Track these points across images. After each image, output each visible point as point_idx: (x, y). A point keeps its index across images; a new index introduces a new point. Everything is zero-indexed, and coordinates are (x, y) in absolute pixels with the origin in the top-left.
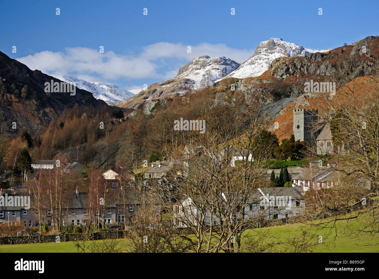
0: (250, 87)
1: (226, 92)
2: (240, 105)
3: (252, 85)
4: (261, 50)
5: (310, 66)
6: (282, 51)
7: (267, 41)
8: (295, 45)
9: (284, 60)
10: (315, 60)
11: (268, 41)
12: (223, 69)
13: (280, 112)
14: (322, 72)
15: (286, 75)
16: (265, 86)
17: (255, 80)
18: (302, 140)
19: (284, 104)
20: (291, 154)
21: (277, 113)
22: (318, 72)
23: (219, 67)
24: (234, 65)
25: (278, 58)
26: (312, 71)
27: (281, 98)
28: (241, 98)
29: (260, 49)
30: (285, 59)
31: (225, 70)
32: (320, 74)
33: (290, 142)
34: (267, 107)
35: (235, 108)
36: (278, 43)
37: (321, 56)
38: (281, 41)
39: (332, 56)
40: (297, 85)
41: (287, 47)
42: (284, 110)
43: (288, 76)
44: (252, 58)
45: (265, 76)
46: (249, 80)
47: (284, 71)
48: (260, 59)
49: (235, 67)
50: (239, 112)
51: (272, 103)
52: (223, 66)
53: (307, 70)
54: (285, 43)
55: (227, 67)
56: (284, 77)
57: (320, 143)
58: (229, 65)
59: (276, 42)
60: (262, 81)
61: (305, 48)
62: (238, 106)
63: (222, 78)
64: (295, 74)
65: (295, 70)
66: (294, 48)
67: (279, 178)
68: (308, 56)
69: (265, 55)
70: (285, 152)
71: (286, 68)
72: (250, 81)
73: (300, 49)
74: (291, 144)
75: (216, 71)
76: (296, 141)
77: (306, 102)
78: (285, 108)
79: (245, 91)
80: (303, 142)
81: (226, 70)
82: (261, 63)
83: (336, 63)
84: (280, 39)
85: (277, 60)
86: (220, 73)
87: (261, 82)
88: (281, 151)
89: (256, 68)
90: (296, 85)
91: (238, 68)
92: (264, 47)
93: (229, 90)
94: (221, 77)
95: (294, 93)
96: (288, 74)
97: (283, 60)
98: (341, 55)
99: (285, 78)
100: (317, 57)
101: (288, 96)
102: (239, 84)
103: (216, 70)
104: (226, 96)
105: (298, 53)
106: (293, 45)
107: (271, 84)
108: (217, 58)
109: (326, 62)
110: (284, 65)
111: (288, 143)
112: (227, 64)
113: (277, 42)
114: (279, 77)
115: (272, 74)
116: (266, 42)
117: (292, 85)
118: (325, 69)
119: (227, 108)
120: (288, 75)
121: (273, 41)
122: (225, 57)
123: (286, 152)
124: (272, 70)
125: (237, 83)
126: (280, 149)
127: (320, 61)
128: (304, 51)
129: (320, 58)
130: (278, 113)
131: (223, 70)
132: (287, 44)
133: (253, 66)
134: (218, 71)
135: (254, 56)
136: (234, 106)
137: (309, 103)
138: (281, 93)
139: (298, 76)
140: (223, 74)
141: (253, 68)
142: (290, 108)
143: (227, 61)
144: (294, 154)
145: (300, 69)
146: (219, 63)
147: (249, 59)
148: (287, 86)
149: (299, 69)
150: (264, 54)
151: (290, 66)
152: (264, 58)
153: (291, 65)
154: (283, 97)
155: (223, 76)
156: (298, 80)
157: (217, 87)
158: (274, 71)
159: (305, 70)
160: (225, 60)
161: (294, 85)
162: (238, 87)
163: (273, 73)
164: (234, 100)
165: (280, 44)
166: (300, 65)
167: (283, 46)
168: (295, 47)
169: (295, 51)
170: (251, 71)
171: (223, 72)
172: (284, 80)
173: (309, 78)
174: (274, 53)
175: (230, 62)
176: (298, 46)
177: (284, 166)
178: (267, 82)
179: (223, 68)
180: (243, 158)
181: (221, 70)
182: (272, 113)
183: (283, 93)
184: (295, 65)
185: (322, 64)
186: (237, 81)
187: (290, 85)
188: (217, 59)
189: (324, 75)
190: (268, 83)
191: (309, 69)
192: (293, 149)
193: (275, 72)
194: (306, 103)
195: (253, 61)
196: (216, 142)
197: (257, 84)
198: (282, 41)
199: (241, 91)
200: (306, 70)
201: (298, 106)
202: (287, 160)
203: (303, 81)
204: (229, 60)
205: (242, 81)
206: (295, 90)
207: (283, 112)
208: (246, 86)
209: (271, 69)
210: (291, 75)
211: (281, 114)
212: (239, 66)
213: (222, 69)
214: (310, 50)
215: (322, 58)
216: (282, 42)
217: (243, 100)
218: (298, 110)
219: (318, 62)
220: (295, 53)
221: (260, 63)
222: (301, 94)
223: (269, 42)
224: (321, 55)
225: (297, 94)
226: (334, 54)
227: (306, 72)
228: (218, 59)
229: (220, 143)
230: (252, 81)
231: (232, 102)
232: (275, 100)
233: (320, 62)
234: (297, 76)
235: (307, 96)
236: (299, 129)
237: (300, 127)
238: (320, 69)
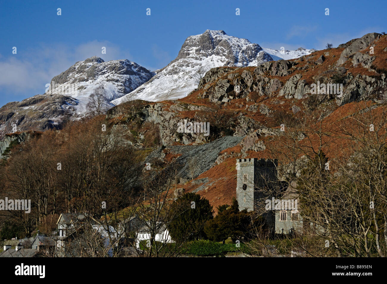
0: (167, 117)
1: (128, 124)
2: (152, 146)
3: (171, 113)
4: (189, 49)
5: (268, 82)
6: (224, 52)
7: (199, 35)
8: (247, 43)
9: (225, 71)
10: (277, 73)
11: (202, 34)
12: (126, 82)
13: (216, 159)
14: (287, 92)
15: (228, 97)
16: (192, 115)
17: (176, 105)
18: (251, 209)
19: (224, 146)
20: (232, 232)
21: (212, 160)
22: (281, 93)
23: (118, 78)
24: (143, 74)
25: (215, 68)
26: (271, 91)
27: (219, 136)
28: (154, 134)
29: (188, 48)
30: (227, 70)
31: (128, 83)
32: (284, 96)
33: (232, 213)
34: (195, 150)
35: (143, 151)
36: (218, 39)
37: (287, 66)
38: (223, 35)
39: (306, 65)
40: (246, 114)
41: (233, 46)
42: (224, 157)
43: (231, 100)
44: (173, 64)
45: (194, 98)
46: (166, 105)
47: (225, 90)
48: (188, 66)
49: (145, 78)
50: (150, 157)
51: (204, 143)
52: (125, 76)
53: (263, 89)
54: (229, 39)
55: (133, 77)
56: (225, 100)
57: (280, 214)
58: (135, 75)
59: (215, 36)
60: (189, 107)
61: (263, 48)
62: (148, 147)
63: (123, 95)
64: (243, 96)
65: (244, 89)
66: (244, 48)
68: (265, 66)
69: (197, 59)
70: (223, 230)
71: (228, 85)
72: (169, 107)
73: (255, 49)
74: (232, 215)
75: (114, 84)
76: (240, 210)
77: (259, 143)
78: (225, 153)
79: (159, 123)
80: (251, 212)
81: (130, 83)
82: (189, 72)
83: (312, 79)
84: (221, 32)
85: (214, 72)
86: (120, 87)
87: (186, 108)
88: (216, 226)
89: (181, 80)
90: (243, 115)
91: (151, 79)
92: (195, 45)
93: (133, 120)
94: (121, 94)
95: (241, 127)
96: (231, 96)
97: (223, 72)
98: (320, 65)
99: (227, 102)
100: (281, 67)
101: (231, 133)
102: (149, 111)
103: (114, 82)
104: (129, 131)
105: (251, 55)
106: (243, 41)
107: (202, 111)
108: (116, 62)
109: (296, 77)
110: (225, 80)
111: (228, 213)
112: (132, 73)
113: (216, 38)
114: (217, 100)
115: (205, 96)
116: (197, 37)
117: (237, 113)
118: (293, 88)
119: (129, 151)
120: (231, 97)
121: (209, 35)
122: (128, 61)
123: (225, 228)
124: (205, 88)
125: (147, 109)
126: (214, 223)
127: (284, 74)
128: (261, 51)
129: (285, 68)
130: (214, 160)
131: (125, 83)
132: (234, 41)
133: (176, 77)
134: (116, 83)
135: (178, 60)
136: (141, 147)
137: (265, 145)
138: (219, 127)
139: (247, 99)
140: (125, 89)
141: (176, 81)
142: (233, 153)
143: (132, 68)
144: (236, 232)
145: (252, 88)
146: (119, 70)
147: (169, 65)
148: (229, 116)
149: (250, 88)
150: (194, 56)
151: (235, 82)
152: (193, 64)
153: (236, 81)
154: (222, 133)
155: (126, 92)
156: (247, 106)
157: (113, 116)
158: (208, 90)
159: (259, 89)
160: (130, 66)
161: (241, 114)
162: (149, 116)
163: (207, 93)
164: (142, 137)
165: (221, 40)
166: (252, 81)
167: (227, 44)
168: (247, 46)
169: (246, 53)
170: (172, 84)
171: (125, 86)
172: (225, 105)
173: (265, 103)
174: (211, 55)
175: (137, 69)
176: (251, 44)
177: (220, 252)
178: (196, 108)
179: (126, 80)
181: (122, 82)
182: (203, 160)
183: (222, 128)
184: (243, 81)
185: (288, 80)
186: (148, 107)
187: (234, 114)
188: (115, 64)
189: (291, 99)
190: (198, 111)
191: (267, 87)
192: (236, 225)
193: (210, 92)
194: (259, 146)
195: (176, 68)
197: (179, 112)
198: (225, 35)
199: (153, 122)
200: (261, 89)
201: (247, 150)
202: (226, 241)
203: (256, 107)
204: (136, 66)
205: (156, 106)
206: (242, 122)
207: (221, 159)
208: (161, 115)
209: (204, 87)
210: (237, 98)
211: (219, 164)
212: (152, 77)
213: (124, 80)
214: (272, 50)
215: (289, 70)
216: (225, 38)
217: (156, 138)
218: (245, 160)
219: (282, 76)
220: (246, 56)
221: (187, 71)
222: (252, 130)
223: (203, 37)
224: (287, 64)
225: (245, 130)
226: (310, 63)
227: (261, 93)
228: (117, 64)
230: (172, 106)
231: (138, 141)
232: (208, 139)
233: (285, 75)
234: (245, 100)
235: (261, 134)
236: (247, 190)
237: (247, 188)
238: (285, 88)
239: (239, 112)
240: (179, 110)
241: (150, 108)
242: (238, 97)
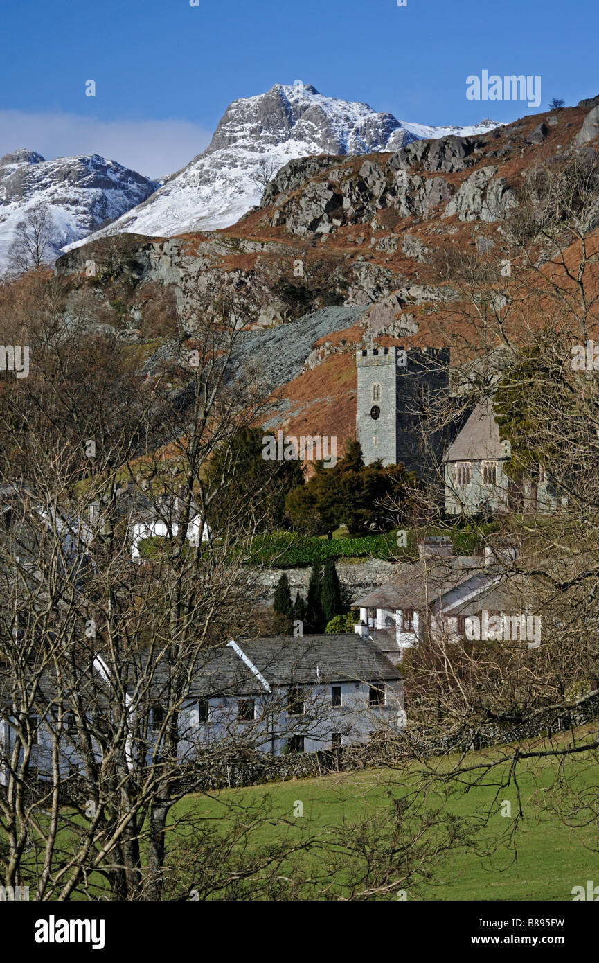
0: (193, 269)
1: (104, 288)
2: (159, 335)
3: (200, 260)
4: (236, 129)
5: (420, 186)
6: (314, 132)
7: (257, 98)
8: (366, 111)
9: (321, 166)
10: (440, 165)
11: (263, 95)
12: (94, 203)
13: (306, 357)
14: (464, 207)
15: (331, 222)
16: (249, 263)
17: (213, 242)
18: (390, 460)
19: (323, 329)
20: (348, 512)
21: (296, 361)
22: (451, 209)
23: (77, 196)
24: (133, 187)
25: (298, 160)
26: (426, 205)
27: (310, 307)
28: (163, 309)
29: (233, 126)
30: (325, 162)
31: (99, 207)
32: (457, 216)
33: (347, 469)
34: (258, 341)
35: (141, 347)
36: (301, 103)
37: (462, 150)
38: (311, 97)
39: (505, 147)
40: (372, 258)
41: (334, 119)
42: (324, 352)
43: (337, 227)
44: (200, 162)
45: (252, 226)
46: (190, 243)
47: (323, 206)
48: (233, 165)
49: (137, 195)
50: (155, 359)
51: (277, 325)
52: (93, 190)
53: (410, 201)
54: (325, 104)
55: (109, 193)
56: (324, 228)
57: (456, 472)
58: (116, 188)
59: (293, 99)
60: (241, 246)
61: (401, 122)
62: (151, 336)
63: (89, 234)
64: (363, 219)
65: (365, 204)
66: (360, 122)
67: (307, 603)
68: (413, 151)
69: (253, 149)
70: (328, 507)
71: (330, 194)
72: (196, 246)
73: (384, 124)
74: (348, 474)
75: (68, 209)
76: (367, 463)
77: (403, 319)
78: (327, 344)
79: (174, 284)
80: (392, 467)
81: (105, 207)
82: (237, 179)
83: (520, 176)
84: (308, 90)
85: (297, 167)
86: (82, 217)
87: (236, 248)
88: (312, 500)
89: (218, 198)
90: (366, 260)
91: (151, 198)
92: (249, 119)
93: (116, 278)
94: (85, 231)
95: (361, 288)
96: (337, 218)
97: (317, 167)
98: (538, 146)
99: (328, 232)
100: (448, 153)
101: (339, 300)
102: (152, 256)
103: (68, 205)
104: (107, 303)
105: (374, 139)
106: (356, 108)
107: (271, 255)
108: (71, 160)
109: (483, 172)
110: (323, 184)
111: (339, 471)
112: (109, 184)
113: (296, 101)
114: (304, 228)
115: (278, 220)
116: (254, 101)
117: (352, 257)
118: (478, 198)
119: (110, 347)
120: (337, 222)
121: (281, 95)
122: (99, 158)
123: (332, 504)
124: (277, 204)
125: (147, 252)
126: (307, 494)
127: (457, 167)
128: (398, 130)
129: (457, 155)
130: (301, 361)
131: (92, 207)
132: (336, 108)
133: (206, 190)
134: (74, 208)
135: (210, 152)
136: (135, 338)
137: (418, 324)
138: (311, 289)
139: (373, 225)
140: (93, 221)
141: (208, 199)
142: (344, 342)
143: (109, 174)
144: (359, 511)
145: (383, 201)
146: (79, 178)
147: (190, 165)
148: (333, 264)
149: (380, 201)
150: (248, 144)
151: (345, 189)
152: (245, 161)
153: (348, 186)
154: (317, 302)
155: (94, 227)
156: (373, 240)
157: (71, 271)
158: (284, 207)
159: (399, 202)
160: (102, 168)
161: (360, 258)
162: (151, 268)
163: (281, 213)
164: (137, 315)
165: (307, 108)
166: (384, 185)
167: (320, 116)
168: (366, 117)
169: (364, 134)
170: (199, 207)
171: (92, 213)
172: (323, 239)
173: (414, 232)
174: (284, 140)
175: (119, 175)
176: (375, 115)
177: (323, 557)
178: (259, 248)
179: (94, 200)
180: (170, 531)
181: (85, 206)
182: (277, 362)
183: (319, 290)
184: (362, 185)
185: (466, 180)
186: (148, 247)
187: (344, 258)
188: (69, 166)
189: (473, 222)
190: (261, 253)
191: (417, 198)
192: (357, 495)
193: (290, 212)
194: (403, 325)
195: (207, 171)
196: (69, 473)
197: (220, 256)
198: (317, 96)
199: (161, 282)
200: (403, 202)
201: (376, 335)
202: (335, 534)
203: (393, 242)
204: (117, 168)
205: (166, 246)
206: (363, 276)
207: (317, 358)
208: (179, 265)
209: (274, 201)
210: (349, 223)
211: (312, 367)
212: (153, 191)
213: (89, 201)
214: (421, 127)
215: (468, 158)
216: (315, 101)
217: (169, 317)
218: (376, 353)
219: (451, 171)
220: (365, 140)
221: (232, 177)
222: (386, 292)
223: (266, 101)
224: (464, 146)
225: (370, 292)
226: (514, 141)
227: (404, 210)
228: (74, 164)
229: (81, 477)
230: (202, 245)
231: (129, 323)
232: (288, 315)
233: (457, 171)
234: (369, 226)
235: (408, 299)
236: (379, 419)
237: (381, 414)
238: (460, 199)
239: (356, 253)
240: (219, 252)
241: (152, 250)
242: (351, 221)
